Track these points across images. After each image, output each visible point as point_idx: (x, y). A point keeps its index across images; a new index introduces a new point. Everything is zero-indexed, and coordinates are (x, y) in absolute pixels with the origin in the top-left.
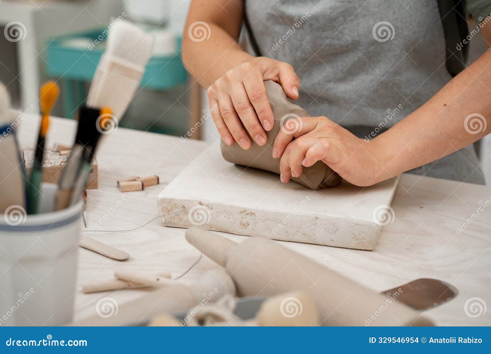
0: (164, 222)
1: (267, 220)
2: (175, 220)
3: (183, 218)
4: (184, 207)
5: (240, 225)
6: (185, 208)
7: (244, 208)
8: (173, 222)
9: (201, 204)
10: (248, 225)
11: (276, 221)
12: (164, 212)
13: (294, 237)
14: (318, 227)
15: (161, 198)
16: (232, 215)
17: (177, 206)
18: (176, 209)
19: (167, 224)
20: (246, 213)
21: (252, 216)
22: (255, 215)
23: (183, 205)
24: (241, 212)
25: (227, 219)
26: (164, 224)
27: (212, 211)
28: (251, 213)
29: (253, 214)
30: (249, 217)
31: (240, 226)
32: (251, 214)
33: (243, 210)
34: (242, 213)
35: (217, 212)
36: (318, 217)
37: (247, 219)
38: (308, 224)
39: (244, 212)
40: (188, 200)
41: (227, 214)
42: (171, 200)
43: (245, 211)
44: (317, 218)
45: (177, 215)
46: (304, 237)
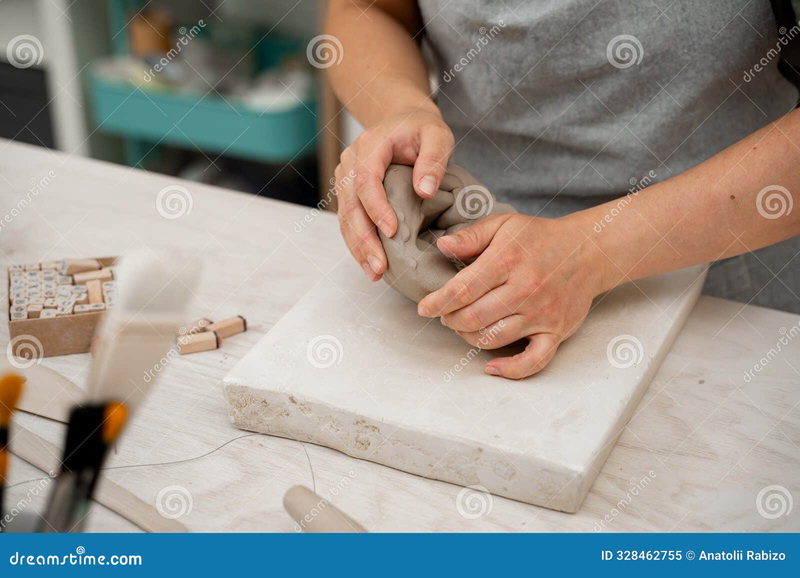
0: (234, 422)
1: (399, 442)
2: (252, 421)
3: (264, 419)
4: (265, 401)
5: (355, 442)
6: (266, 403)
7: (362, 416)
8: (248, 424)
9: (292, 400)
10: (369, 444)
11: (413, 447)
12: (234, 406)
13: (443, 474)
14: (482, 465)
15: (229, 384)
16: (341, 425)
17: (254, 399)
18: (254, 404)
19: (238, 426)
20: (364, 424)
21: (374, 431)
22: (379, 431)
23: (263, 400)
24: (357, 423)
25: (335, 430)
26: (234, 426)
27: (311, 415)
28: (374, 427)
29: (376, 428)
30: (369, 432)
31: (356, 445)
32: (374, 429)
33: (359, 419)
34: (359, 424)
35: (318, 417)
36: (482, 447)
37: (367, 435)
38: (466, 458)
39: (361, 422)
40: (271, 392)
41: (333, 422)
42: (244, 389)
43: (364, 422)
44: (480, 450)
45: (255, 413)
46: (460, 477)
